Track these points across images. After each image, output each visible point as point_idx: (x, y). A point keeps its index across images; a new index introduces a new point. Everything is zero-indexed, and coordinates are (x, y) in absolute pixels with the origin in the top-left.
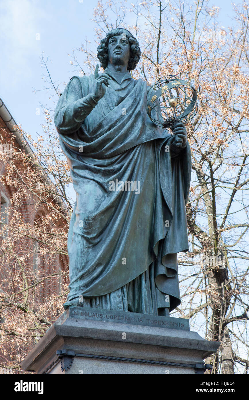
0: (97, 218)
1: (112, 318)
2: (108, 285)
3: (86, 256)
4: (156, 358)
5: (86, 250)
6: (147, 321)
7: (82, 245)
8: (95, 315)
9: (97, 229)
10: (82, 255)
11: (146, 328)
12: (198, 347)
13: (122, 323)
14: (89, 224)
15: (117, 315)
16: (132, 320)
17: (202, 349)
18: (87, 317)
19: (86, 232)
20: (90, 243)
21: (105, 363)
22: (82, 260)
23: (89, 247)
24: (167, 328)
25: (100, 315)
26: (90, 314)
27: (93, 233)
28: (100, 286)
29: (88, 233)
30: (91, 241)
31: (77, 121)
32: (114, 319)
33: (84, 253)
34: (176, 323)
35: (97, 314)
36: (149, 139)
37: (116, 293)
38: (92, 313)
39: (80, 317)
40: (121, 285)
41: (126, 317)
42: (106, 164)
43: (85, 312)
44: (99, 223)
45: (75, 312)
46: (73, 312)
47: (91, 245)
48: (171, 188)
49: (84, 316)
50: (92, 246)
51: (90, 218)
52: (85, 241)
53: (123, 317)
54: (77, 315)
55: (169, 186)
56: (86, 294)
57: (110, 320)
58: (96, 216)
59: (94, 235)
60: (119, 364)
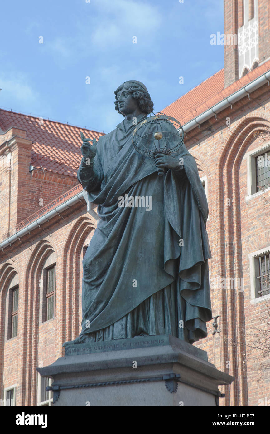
0: (93, 263)
1: (99, 348)
2: (108, 318)
3: (89, 298)
4: (128, 378)
5: (89, 293)
6: (130, 345)
7: (85, 289)
8: (85, 349)
9: (97, 272)
10: (85, 298)
11: (123, 352)
12: (159, 362)
13: (107, 351)
14: (87, 270)
15: (104, 345)
16: (116, 346)
17: (164, 362)
18: (79, 353)
19: (87, 278)
20: (92, 285)
21: (86, 391)
22: (85, 302)
23: (91, 290)
24: (148, 347)
25: (89, 348)
26: (81, 349)
27: (94, 276)
28: (99, 321)
29: (88, 278)
30: (93, 283)
31: (85, 181)
32: (101, 349)
33: (87, 295)
34: (156, 341)
35: (87, 348)
36: (146, 175)
37: (119, 322)
38: (82, 348)
39: (73, 353)
40: (124, 314)
41: (111, 346)
42: (111, 210)
43: (77, 349)
44: (97, 266)
45: (69, 351)
46: (68, 351)
47: (93, 287)
48: (176, 210)
49: (76, 352)
50: (95, 288)
51: (87, 265)
52: (87, 285)
53: (108, 346)
54: (71, 352)
55: (174, 209)
56: (87, 331)
57: (97, 351)
58: (91, 261)
59: (95, 278)
60: (98, 388)
